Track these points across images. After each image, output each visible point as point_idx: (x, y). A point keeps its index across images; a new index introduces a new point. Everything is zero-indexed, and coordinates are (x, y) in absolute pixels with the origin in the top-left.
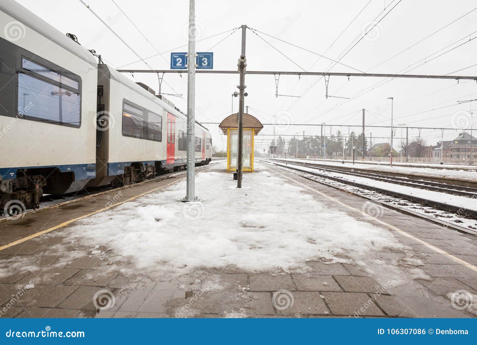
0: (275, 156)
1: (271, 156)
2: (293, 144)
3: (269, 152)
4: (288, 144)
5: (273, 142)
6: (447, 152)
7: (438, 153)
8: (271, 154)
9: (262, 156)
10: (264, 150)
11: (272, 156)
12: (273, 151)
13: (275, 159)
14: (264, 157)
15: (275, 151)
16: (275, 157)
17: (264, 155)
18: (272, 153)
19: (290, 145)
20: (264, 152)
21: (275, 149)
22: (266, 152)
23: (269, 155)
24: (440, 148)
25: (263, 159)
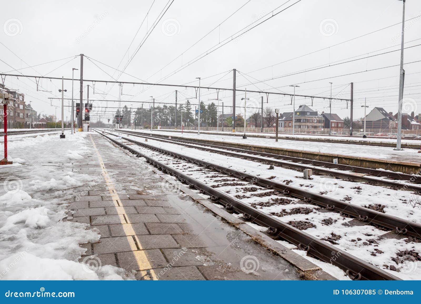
0: (121, 126)
1: (116, 126)
2: (139, 114)
3: (114, 122)
4: (134, 113)
5: (118, 111)
6: (289, 123)
7: (281, 123)
8: (116, 124)
9: (106, 127)
10: (109, 120)
11: (118, 126)
12: (119, 120)
13: (122, 129)
14: (109, 128)
15: (121, 120)
16: (121, 128)
17: (109, 126)
18: (118, 123)
19: (135, 115)
20: (108, 122)
21: (121, 119)
22: (111, 122)
23: (115, 125)
24: (283, 119)
25: (107, 130)
